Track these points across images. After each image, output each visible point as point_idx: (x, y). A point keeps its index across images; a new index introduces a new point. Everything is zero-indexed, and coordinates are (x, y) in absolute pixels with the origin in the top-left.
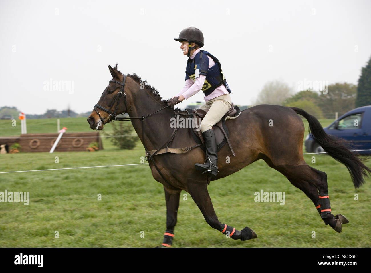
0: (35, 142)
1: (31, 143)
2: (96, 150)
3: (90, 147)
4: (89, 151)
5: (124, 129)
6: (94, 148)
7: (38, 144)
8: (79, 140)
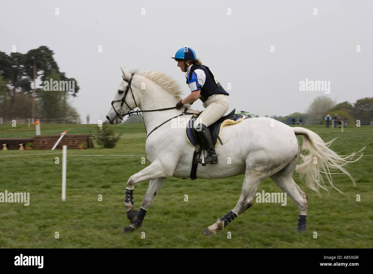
0: (44, 142)
1: (41, 143)
2: (85, 149)
3: (81, 146)
4: (80, 149)
5: (106, 132)
6: (83, 147)
7: (46, 143)
8: (74, 141)
